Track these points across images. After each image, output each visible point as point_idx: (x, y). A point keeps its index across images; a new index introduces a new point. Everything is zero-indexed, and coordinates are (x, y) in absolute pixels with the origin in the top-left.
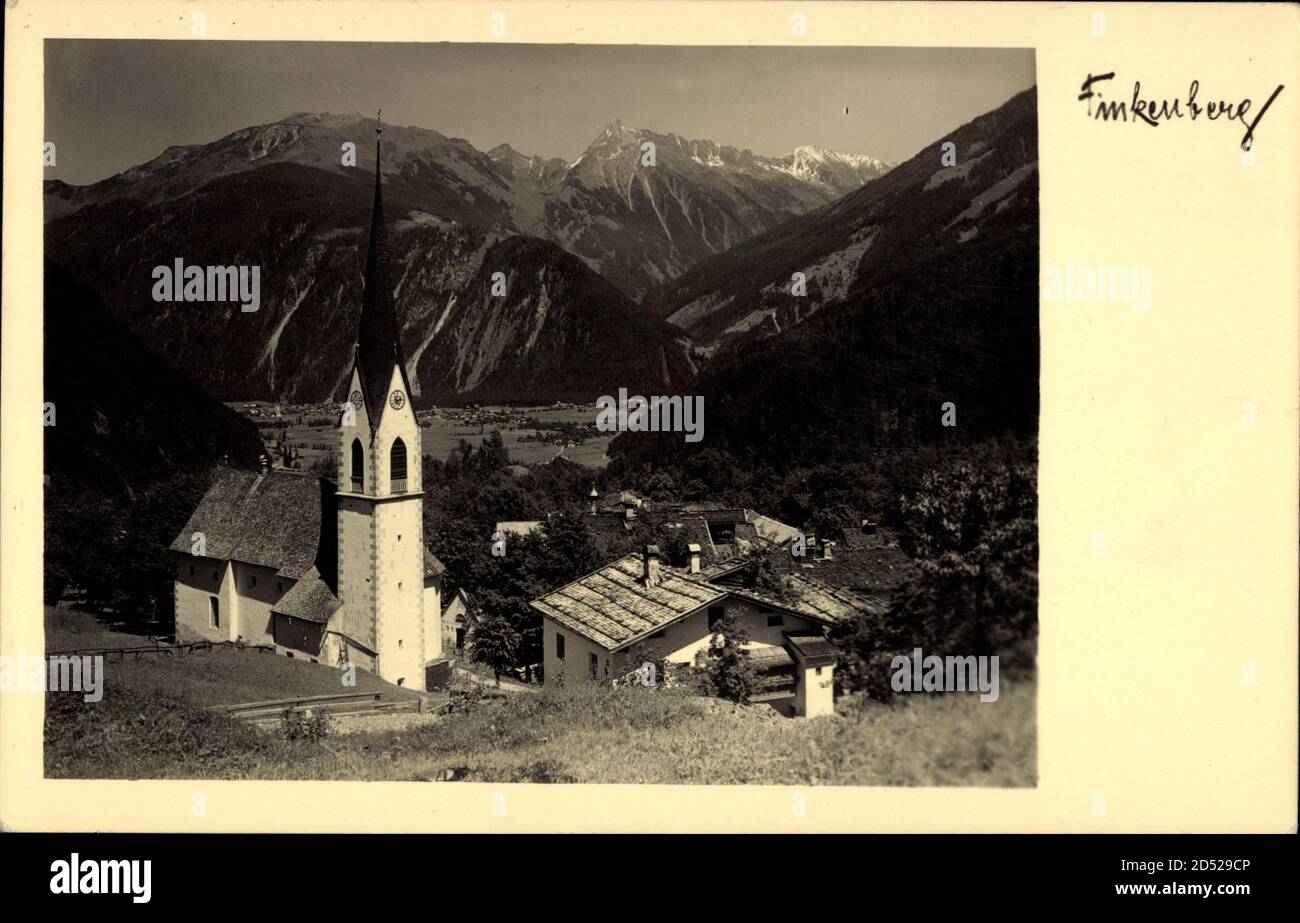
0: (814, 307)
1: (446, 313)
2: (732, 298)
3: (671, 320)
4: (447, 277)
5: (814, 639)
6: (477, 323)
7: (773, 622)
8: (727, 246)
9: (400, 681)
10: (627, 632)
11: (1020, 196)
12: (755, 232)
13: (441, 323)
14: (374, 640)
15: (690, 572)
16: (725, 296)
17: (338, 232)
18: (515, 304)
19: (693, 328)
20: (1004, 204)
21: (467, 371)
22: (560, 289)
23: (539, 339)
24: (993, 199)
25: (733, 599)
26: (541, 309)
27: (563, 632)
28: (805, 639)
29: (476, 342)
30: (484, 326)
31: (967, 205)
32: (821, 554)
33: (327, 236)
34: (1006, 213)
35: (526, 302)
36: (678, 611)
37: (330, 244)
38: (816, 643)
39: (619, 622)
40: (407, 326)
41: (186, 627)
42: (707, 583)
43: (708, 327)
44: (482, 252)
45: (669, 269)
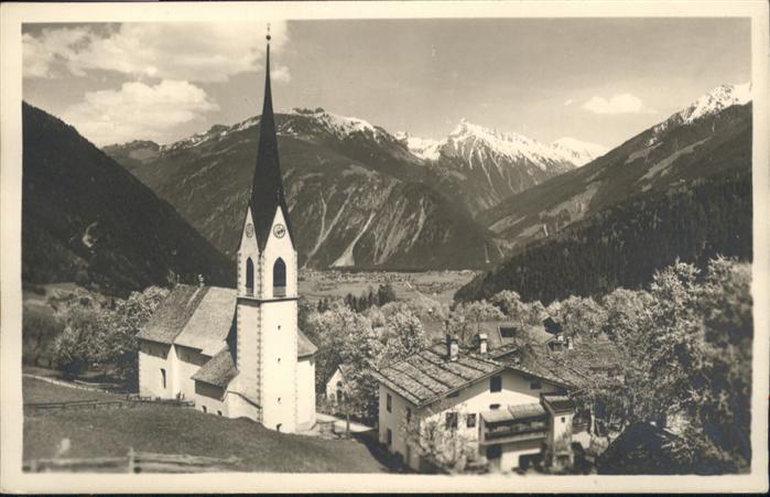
0: (566, 223)
1: (369, 222)
2: (523, 218)
3: (491, 228)
4: (371, 201)
5: (561, 398)
6: (386, 228)
7: (533, 387)
8: (522, 189)
9: (278, 426)
10: (431, 393)
11: (673, 169)
12: (537, 183)
13: (366, 227)
14: (259, 398)
15: (480, 353)
16: (519, 217)
17: (310, 175)
18: (407, 217)
19: (502, 233)
20: (665, 171)
21: (380, 253)
22: (431, 209)
23: (419, 237)
24: (659, 169)
25: (508, 371)
26: (421, 221)
27: (391, 394)
28: (555, 398)
29: (386, 238)
30: (389, 229)
31: (647, 171)
32: (567, 345)
33: (305, 177)
34: (666, 177)
35: (413, 216)
36: (467, 379)
37: (306, 182)
38: (562, 401)
39: (426, 386)
40: (347, 228)
41: (146, 389)
42: (491, 361)
43: (510, 233)
44: (390, 188)
45: (491, 201)
